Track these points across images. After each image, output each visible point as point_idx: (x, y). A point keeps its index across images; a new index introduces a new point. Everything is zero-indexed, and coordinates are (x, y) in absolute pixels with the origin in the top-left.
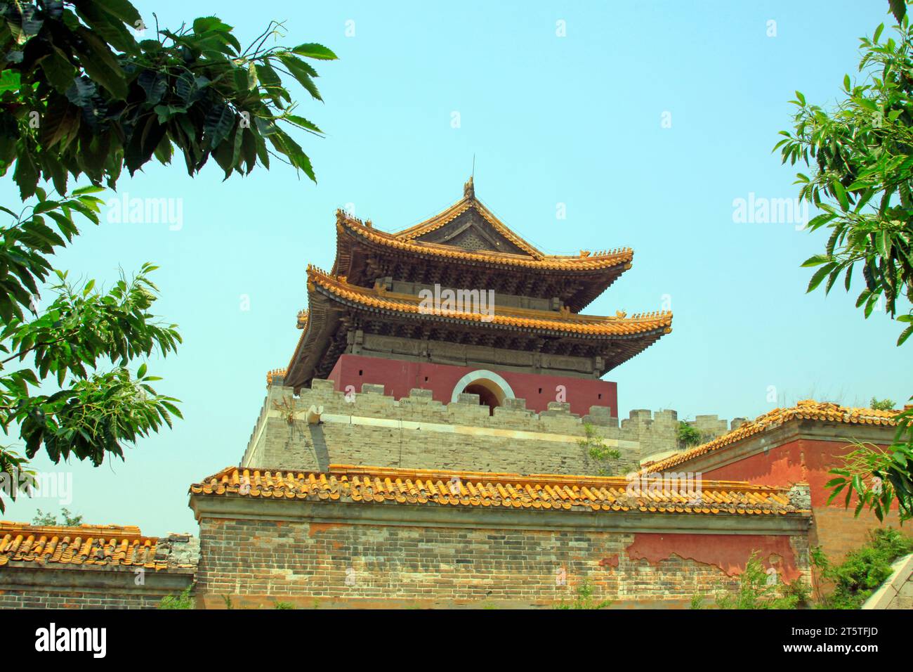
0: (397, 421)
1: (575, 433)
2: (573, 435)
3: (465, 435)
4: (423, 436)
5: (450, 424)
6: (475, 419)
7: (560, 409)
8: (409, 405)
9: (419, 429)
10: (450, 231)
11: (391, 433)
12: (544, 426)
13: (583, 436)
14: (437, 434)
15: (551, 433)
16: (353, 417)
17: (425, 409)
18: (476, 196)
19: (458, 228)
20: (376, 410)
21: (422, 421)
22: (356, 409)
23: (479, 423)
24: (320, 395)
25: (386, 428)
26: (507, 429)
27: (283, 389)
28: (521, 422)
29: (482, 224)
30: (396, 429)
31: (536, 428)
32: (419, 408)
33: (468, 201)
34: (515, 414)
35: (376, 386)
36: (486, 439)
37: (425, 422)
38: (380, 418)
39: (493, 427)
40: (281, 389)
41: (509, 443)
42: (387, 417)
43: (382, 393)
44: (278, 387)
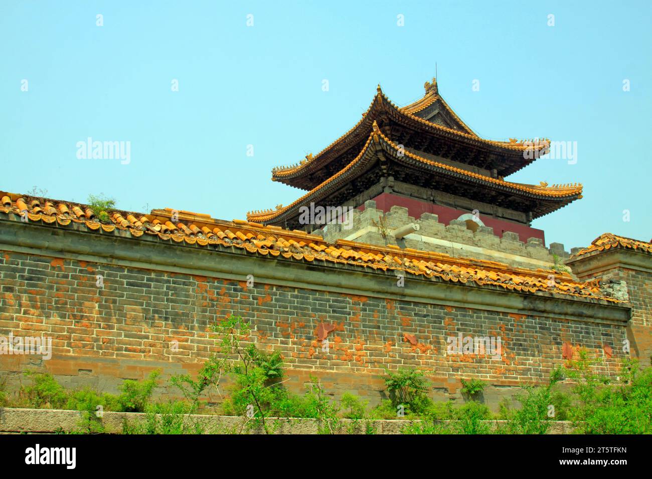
0: (448, 242)
1: (547, 260)
2: (546, 261)
3: (488, 256)
4: (465, 254)
5: (479, 247)
6: (493, 245)
7: (537, 243)
8: (454, 231)
9: (462, 249)
10: (427, 114)
11: (446, 250)
12: (530, 254)
13: (552, 263)
14: (472, 254)
15: (535, 259)
16: (422, 236)
17: (463, 234)
18: (439, 92)
19: (431, 113)
20: (435, 233)
21: (463, 243)
22: (423, 231)
23: (494, 248)
24: (401, 218)
25: (443, 246)
26: (510, 253)
27: (377, 211)
28: (518, 249)
29: (445, 113)
30: (449, 247)
31: (526, 255)
32: (460, 234)
33: (434, 95)
34: (514, 244)
35: (433, 215)
36: (500, 260)
37: (464, 244)
38: (438, 238)
39: (503, 252)
40: (375, 211)
41: (513, 264)
42: (442, 238)
43: (437, 221)
44: (373, 209)
